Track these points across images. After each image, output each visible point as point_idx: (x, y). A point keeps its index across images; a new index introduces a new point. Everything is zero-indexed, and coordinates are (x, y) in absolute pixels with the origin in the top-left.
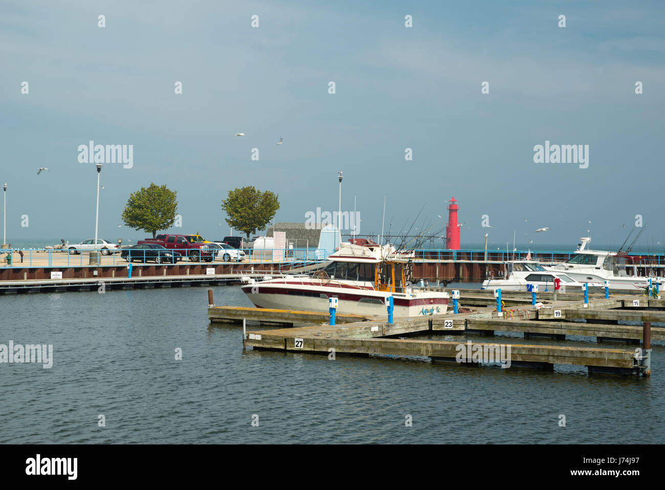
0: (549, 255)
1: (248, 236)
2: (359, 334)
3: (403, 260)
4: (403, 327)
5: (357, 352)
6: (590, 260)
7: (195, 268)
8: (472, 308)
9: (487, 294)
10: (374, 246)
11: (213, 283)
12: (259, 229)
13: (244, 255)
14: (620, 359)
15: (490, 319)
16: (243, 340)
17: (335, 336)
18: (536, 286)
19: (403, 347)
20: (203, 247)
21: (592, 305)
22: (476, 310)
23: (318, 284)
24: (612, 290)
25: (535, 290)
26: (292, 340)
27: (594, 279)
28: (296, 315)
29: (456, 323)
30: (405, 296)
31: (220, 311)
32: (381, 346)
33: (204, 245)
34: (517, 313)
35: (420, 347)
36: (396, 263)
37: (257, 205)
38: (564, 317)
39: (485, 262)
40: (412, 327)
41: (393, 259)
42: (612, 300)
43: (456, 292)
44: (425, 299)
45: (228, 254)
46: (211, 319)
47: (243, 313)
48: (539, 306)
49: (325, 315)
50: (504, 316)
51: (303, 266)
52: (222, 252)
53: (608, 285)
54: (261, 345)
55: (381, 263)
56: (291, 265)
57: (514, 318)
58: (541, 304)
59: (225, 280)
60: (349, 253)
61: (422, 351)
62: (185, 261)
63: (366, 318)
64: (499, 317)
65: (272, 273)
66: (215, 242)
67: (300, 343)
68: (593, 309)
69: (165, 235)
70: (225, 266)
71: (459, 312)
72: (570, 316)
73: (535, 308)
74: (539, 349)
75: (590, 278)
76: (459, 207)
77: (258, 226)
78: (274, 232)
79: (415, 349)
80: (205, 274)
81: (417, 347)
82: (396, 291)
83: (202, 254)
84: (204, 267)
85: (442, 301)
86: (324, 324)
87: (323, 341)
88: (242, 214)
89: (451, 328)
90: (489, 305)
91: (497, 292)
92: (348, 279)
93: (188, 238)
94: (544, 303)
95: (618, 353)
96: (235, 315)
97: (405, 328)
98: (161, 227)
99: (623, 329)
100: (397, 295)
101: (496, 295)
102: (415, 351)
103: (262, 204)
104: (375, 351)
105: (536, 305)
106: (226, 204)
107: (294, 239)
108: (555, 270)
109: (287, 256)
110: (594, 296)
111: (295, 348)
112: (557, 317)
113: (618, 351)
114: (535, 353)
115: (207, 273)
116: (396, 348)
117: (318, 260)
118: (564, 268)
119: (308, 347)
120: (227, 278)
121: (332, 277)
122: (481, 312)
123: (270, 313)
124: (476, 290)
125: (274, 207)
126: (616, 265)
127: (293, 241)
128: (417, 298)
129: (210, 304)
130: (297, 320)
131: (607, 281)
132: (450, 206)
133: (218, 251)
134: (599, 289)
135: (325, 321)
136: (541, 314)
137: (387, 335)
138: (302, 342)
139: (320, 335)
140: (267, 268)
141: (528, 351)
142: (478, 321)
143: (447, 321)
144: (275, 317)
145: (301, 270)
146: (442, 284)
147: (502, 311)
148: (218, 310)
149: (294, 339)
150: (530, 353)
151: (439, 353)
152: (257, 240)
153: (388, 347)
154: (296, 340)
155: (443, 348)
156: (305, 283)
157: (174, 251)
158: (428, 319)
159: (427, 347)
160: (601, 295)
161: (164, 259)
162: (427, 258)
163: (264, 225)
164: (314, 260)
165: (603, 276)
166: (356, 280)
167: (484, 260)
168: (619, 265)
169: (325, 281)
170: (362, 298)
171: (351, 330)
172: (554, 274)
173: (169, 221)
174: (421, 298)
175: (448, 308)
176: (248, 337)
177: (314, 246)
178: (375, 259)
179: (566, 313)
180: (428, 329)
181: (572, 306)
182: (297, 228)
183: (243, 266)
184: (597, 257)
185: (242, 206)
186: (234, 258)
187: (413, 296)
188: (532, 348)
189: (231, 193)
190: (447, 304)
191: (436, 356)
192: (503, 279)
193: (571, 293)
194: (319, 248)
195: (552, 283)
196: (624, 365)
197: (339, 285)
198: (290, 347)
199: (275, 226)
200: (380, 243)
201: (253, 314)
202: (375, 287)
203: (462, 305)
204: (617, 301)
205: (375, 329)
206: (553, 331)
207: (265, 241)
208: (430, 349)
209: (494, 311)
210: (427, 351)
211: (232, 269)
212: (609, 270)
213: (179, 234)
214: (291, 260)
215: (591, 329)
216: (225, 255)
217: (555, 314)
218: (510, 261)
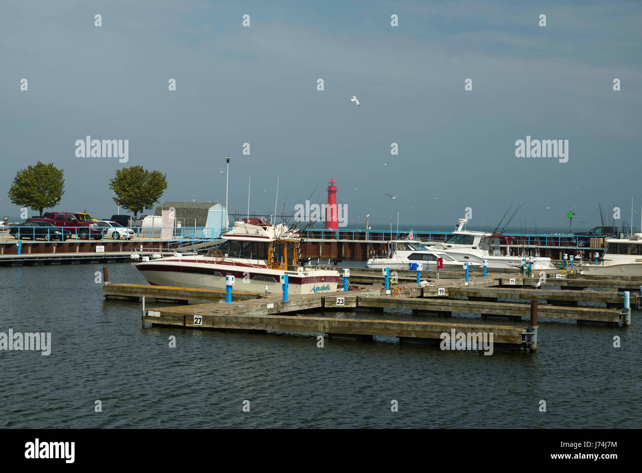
0: (427, 236)
1: (136, 215)
2: (256, 311)
3: (295, 239)
4: (298, 304)
5: (256, 329)
6: (467, 240)
7: (85, 245)
8: (360, 286)
9: (372, 273)
10: (266, 225)
11: (102, 260)
12: (147, 208)
13: (133, 233)
14: (509, 335)
15: (379, 297)
16: (142, 317)
17: (233, 314)
18: (420, 264)
19: (300, 324)
20: (92, 225)
21: (472, 283)
22: (364, 288)
23: (212, 262)
24: (490, 268)
25: (420, 269)
26: (191, 317)
27: (471, 258)
28: (191, 292)
29: (347, 301)
30: (297, 274)
31: (116, 289)
32: (279, 323)
33: (93, 223)
34: (404, 291)
35: (318, 324)
36: (288, 242)
37: (145, 184)
38: (447, 295)
39: (366, 241)
40: (306, 305)
41: (286, 238)
42: (491, 279)
43: (346, 270)
44: (316, 277)
45: (117, 232)
46: (106, 296)
47: (139, 291)
48: (424, 284)
49: (220, 292)
50: (391, 294)
51: (191, 244)
52: (112, 229)
53: (486, 264)
54: (160, 322)
55: (274, 242)
56: (179, 244)
57: (401, 295)
58: (426, 282)
59: (115, 257)
60: (243, 232)
61: (319, 327)
62: (75, 239)
63: (260, 295)
64: (387, 295)
65: (161, 251)
66: (103, 220)
67: (199, 320)
68: (473, 287)
69: (52, 213)
70: (114, 244)
71: (349, 290)
72: (453, 294)
73: (420, 286)
74: (432, 326)
75: (467, 258)
76: (338, 189)
77: (145, 205)
78: (163, 211)
79: (312, 326)
80: (95, 251)
81: (314, 324)
82: (288, 270)
83: (92, 232)
84: (94, 245)
85: (333, 279)
86: (221, 302)
87: (222, 318)
88: (131, 193)
89: (343, 305)
90: (375, 282)
91: (385, 270)
92: (242, 257)
93: (77, 216)
94: (428, 281)
95: (507, 330)
96: (131, 292)
97: (298, 305)
98: (48, 205)
99: (506, 307)
100: (290, 273)
101: (385, 273)
102: (313, 327)
103: (150, 183)
104: (273, 328)
105: (422, 283)
106: (114, 183)
107: (181, 218)
108: (435, 249)
109: (175, 234)
110: (473, 275)
111: (195, 325)
112: (441, 294)
113: (507, 327)
114: (429, 330)
115: (97, 251)
116: (294, 325)
117: (207, 239)
118: (442, 248)
119: (207, 324)
120: (116, 256)
121: (226, 255)
122: (370, 290)
123: (165, 290)
124: (361, 268)
125: (162, 186)
126: (491, 245)
127: (181, 220)
128: (309, 276)
129: (105, 281)
130: (193, 297)
131: (486, 261)
132: (330, 187)
133: (107, 229)
134: (477, 268)
135: (220, 298)
136: (426, 292)
137: (282, 311)
138: (201, 319)
139: (219, 312)
140: (155, 246)
141: (422, 328)
142: (369, 299)
143: (339, 298)
144: (171, 294)
145: (189, 248)
146: (333, 263)
147: (390, 289)
148: (114, 287)
149: (193, 316)
150: (424, 330)
151: (336, 330)
152: (146, 219)
153: (287, 324)
154: (195, 317)
155: (340, 325)
156: (200, 261)
157: (64, 228)
158: (320, 296)
159: (324, 324)
160: (479, 273)
161: (53, 237)
162: (310, 237)
163: (152, 204)
164: (201, 239)
165: (479, 255)
166: (249, 258)
167: (365, 240)
168: (494, 245)
169: (219, 259)
170: (256, 276)
171: (247, 307)
172: (435, 254)
173: (56, 199)
174: (312, 276)
175: (338, 286)
176: (147, 314)
177: (202, 224)
178: (268, 238)
179: (449, 290)
180: (321, 306)
181: (454, 284)
182: (185, 207)
183: (132, 244)
184: (473, 237)
185: (130, 185)
186: (123, 236)
187: (305, 274)
188: (425, 325)
189: (119, 172)
190: (337, 282)
191: (333, 332)
192: (386, 258)
193: (451, 272)
194: (206, 226)
195: (435, 262)
196: (512, 341)
197: (233, 263)
198: (189, 324)
199: (163, 205)
200: (273, 223)
201: (149, 291)
202: (268, 265)
203: (351, 283)
204: (495, 279)
205: (271, 306)
206: (440, 309)
207: (153, 219)
208: (327, 325)
209: (382, 289)
210: (324, 328)
211: (121, 247)
212: (484, 250)
213: (68, 212)
214: (180, 239)
215: (476, 307)
216: (114, 233)
217: (439, 292)
218: (394, 241)
